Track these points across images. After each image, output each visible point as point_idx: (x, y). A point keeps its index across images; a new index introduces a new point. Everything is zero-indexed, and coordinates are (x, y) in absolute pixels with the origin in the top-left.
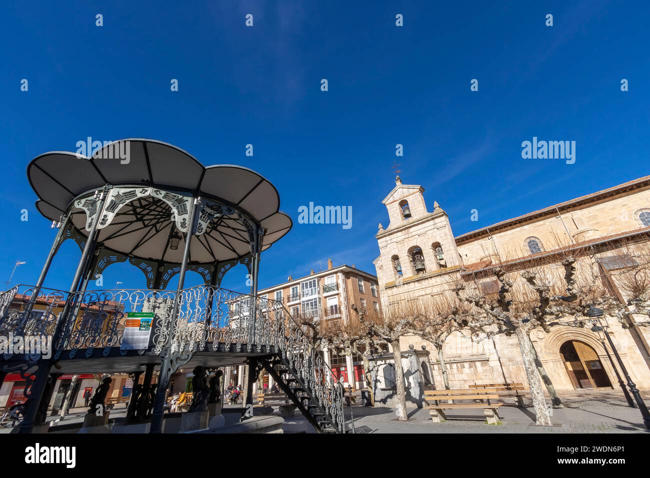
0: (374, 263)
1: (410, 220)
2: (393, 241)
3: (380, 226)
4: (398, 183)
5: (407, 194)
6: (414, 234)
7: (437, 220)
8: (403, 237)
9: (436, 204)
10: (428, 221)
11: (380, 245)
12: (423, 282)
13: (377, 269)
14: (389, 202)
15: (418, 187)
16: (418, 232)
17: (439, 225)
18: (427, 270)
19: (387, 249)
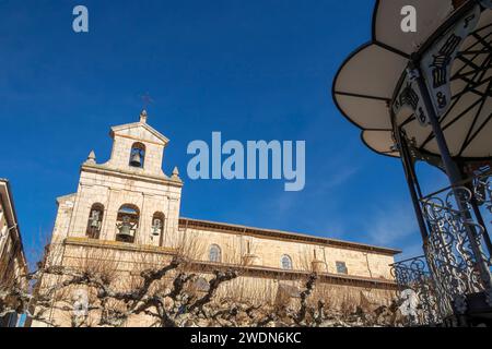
0: (59, 199)
1: (139, 171)
2: (106, 184)
3: (92, 155)
4: (143, 120)
5: (149, 139)
6: (138, 189)
7: (172, 188)
8: (123, 187)
9: (176, 171)
10: (162, 184)
11: (81, 180)
12: (127, 254)
13: (60, 211)
14: (121, 133)
15: (167, 140)
16: (145, 191)
17: (171, 195)
18: (137, 240)
19: (91, 191)
